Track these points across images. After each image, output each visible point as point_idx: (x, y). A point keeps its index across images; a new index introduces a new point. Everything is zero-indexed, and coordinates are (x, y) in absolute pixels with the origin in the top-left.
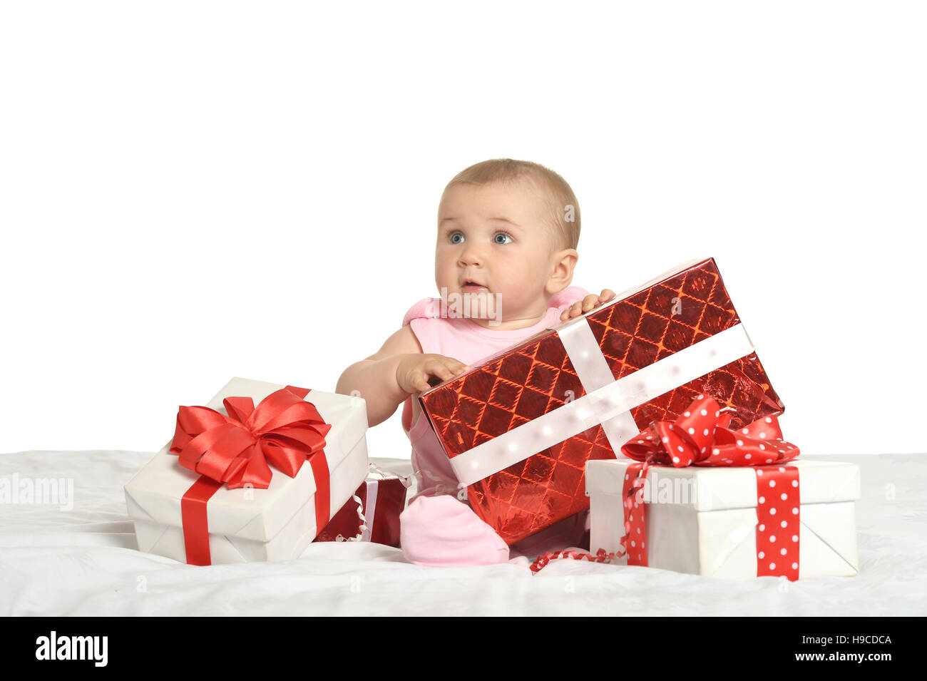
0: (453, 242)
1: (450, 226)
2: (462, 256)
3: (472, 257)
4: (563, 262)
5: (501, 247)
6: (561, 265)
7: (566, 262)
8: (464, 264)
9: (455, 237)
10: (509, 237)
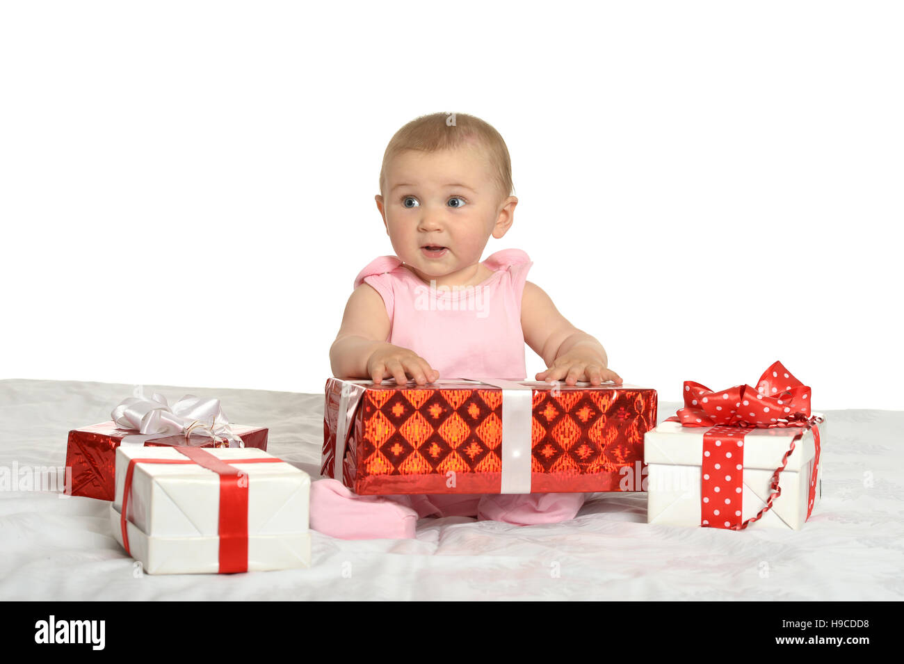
0: (406, 206)
1: (404, 191)
2: (421, 222)
4: (505, 209)
5: (457, 210)
7: (508, 208)
8: (425, 230)
9: (408, 201)
10: (461, 200)
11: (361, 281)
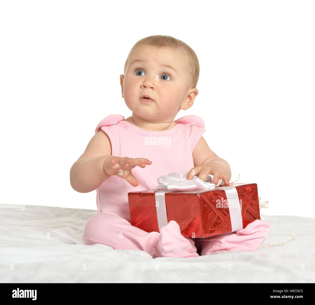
0: (137, 75)
1: (138, 65)
2: (144, 82)
3: (149, 84)
4: (191, 95)
5: (165, 82)
6: (189, 96)
7: (192, 95)
8: (145, 87)
9: (139, 72)
10: (169, 76)
11: (99, 129)
